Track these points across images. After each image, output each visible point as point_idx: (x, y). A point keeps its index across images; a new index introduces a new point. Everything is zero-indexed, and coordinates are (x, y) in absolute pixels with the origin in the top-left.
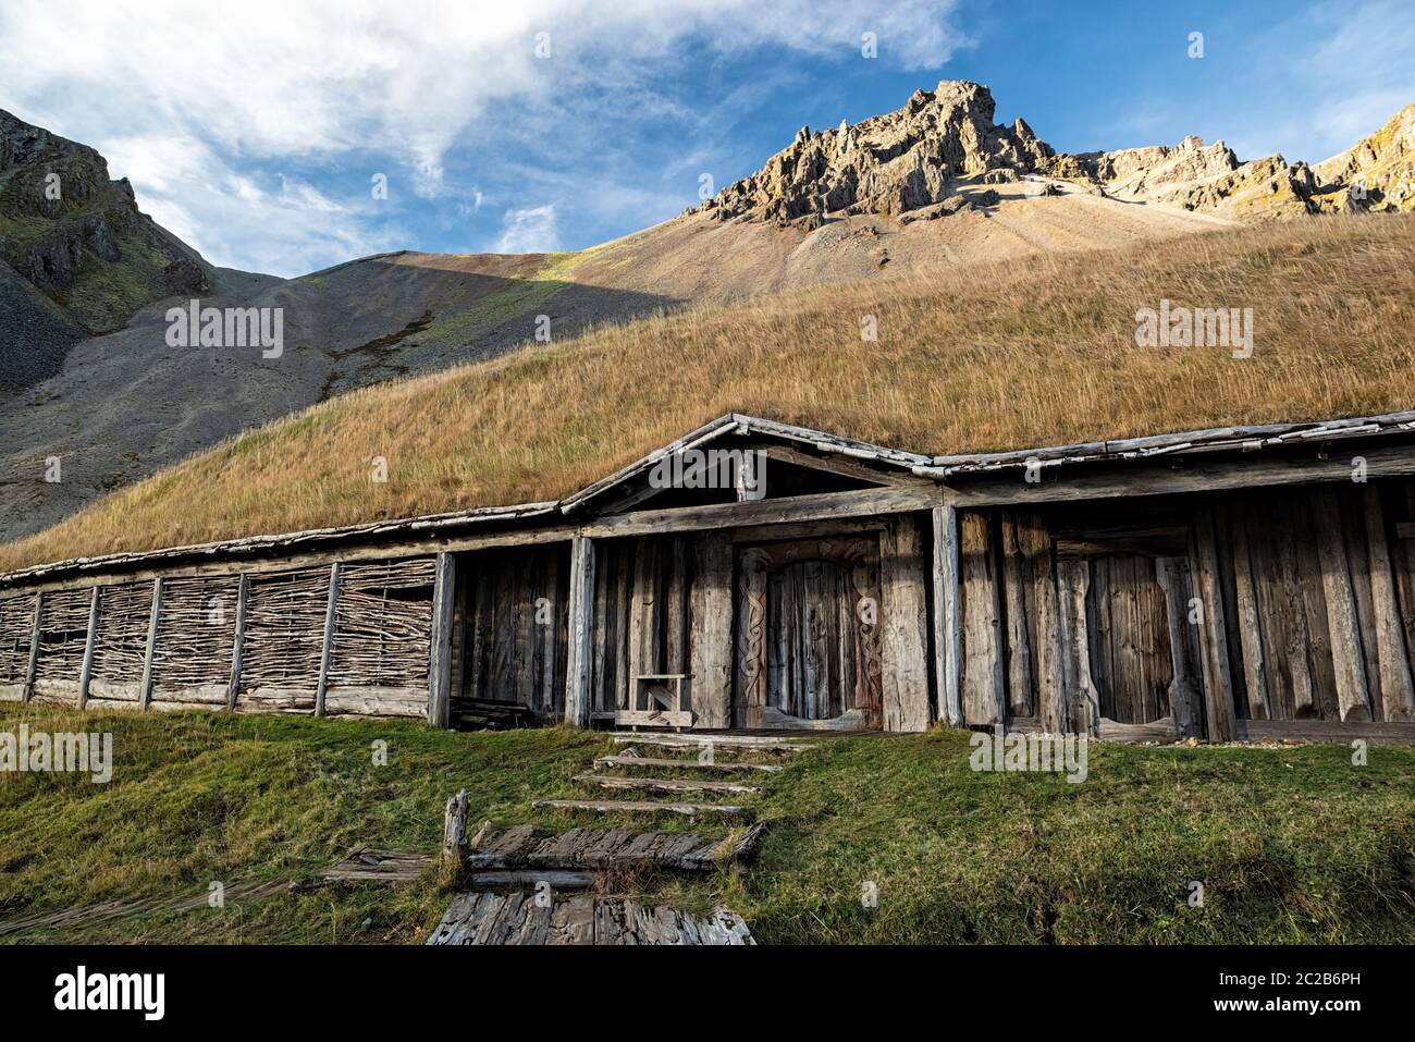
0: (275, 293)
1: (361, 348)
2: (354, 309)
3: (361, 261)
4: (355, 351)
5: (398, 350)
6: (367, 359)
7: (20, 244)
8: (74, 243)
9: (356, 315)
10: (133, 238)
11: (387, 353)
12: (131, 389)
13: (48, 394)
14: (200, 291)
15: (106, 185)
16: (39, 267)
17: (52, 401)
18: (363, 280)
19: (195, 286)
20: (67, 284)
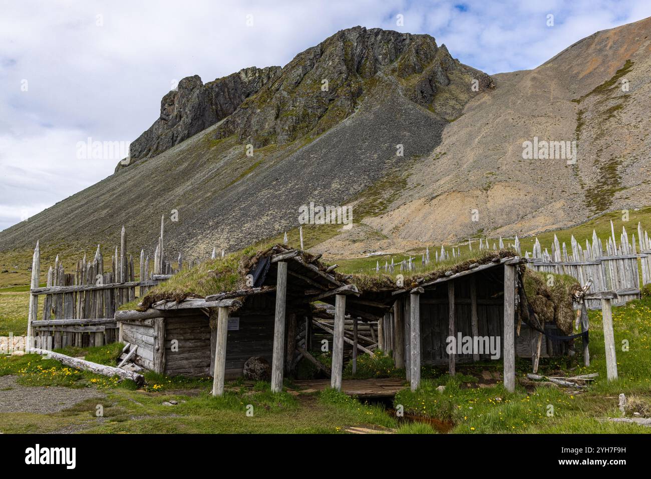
0: (530, 78)
1: (591, 93)
2: (578, 73)
3: (573, 46)
4: (587, 95)
5: (617, 87)
6: (599, 97)
7: (411, 88)
8: (431, 80)
9: (581, 76)
10: (454, 72)
11: (610, 90)
12: (476, 142)
13: (440, 153)
14: (491, 88)
15: (437, 49)
16: (420, 97)
17: (443, 156)
18: (578, 56)
19: (488, 86)
20: (432, 101)
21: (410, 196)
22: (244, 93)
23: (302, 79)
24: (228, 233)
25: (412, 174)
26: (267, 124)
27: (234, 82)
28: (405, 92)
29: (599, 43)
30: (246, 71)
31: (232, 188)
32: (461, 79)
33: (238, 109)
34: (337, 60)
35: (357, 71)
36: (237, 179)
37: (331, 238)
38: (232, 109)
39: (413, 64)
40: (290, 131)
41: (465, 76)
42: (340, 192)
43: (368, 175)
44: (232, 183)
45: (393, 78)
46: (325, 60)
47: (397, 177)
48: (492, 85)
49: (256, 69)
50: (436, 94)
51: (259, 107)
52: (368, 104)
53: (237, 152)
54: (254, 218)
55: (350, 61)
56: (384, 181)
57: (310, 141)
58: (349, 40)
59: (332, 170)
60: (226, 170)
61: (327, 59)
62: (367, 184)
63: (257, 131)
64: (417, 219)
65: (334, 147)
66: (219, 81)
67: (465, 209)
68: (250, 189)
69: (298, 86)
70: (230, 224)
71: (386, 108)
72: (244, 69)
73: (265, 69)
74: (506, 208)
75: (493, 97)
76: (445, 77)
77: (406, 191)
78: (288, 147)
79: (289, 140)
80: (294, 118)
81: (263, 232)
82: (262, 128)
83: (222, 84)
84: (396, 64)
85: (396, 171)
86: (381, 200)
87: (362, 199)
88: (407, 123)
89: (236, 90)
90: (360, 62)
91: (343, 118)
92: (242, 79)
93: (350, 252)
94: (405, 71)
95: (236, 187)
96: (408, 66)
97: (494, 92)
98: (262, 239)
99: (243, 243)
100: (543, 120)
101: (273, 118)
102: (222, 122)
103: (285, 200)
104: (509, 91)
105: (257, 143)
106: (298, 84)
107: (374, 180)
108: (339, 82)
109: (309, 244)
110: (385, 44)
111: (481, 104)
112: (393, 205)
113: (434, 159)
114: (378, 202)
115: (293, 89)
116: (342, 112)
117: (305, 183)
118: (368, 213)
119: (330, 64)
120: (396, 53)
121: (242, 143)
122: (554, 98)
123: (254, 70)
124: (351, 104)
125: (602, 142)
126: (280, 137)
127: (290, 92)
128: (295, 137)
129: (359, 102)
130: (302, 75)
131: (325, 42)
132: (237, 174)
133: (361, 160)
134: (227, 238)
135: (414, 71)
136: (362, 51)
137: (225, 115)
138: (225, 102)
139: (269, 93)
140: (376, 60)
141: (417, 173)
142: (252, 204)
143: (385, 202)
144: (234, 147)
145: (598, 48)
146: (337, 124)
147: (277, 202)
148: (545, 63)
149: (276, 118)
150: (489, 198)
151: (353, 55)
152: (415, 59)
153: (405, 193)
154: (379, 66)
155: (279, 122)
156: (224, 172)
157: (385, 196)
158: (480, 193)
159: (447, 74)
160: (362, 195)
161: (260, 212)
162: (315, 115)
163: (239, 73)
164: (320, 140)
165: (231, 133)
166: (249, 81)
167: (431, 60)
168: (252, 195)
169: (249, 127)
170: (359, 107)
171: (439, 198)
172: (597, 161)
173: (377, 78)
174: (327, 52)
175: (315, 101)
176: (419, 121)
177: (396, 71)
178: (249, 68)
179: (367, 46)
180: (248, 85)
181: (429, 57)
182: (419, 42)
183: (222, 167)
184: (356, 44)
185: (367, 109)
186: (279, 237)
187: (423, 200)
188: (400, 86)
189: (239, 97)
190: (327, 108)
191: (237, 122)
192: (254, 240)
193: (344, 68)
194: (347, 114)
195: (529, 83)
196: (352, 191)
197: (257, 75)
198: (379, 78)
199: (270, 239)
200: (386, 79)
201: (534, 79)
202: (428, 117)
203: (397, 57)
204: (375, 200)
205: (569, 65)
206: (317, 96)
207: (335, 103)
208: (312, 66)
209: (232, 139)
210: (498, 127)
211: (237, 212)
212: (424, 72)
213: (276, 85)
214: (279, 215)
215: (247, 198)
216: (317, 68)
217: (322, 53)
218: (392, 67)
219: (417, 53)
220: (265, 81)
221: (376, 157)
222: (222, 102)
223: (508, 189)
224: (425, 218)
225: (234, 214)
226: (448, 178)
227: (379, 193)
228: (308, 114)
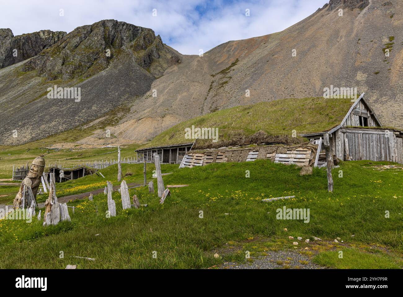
1: (220, 72)
2: (217, 61)
4: (218, 73)
5: (229, 72)
6: (221, 76)
7: (139, 58)
8: (150, 56)
9: (218, 63)
10: (162, 51)
11: (226, 73)
12: (166, 92)
13: (149, 95)
14: (179, 63)
15: (155, 38)
16: (143, 63)
17: (150, 97)
18: (219, 52)
19: (178, 62)
20: (149, 66)
21: (130, 117)
22: (42, 45)
23: (79, 45)
24: (31, 130)
25: (133, 105)
26: (57, 67)
27: (35, 37)
28: (136, 60)
29: (229, 47)
30: (44, 32)
31: (34, 103)
32: (165, 56)
33: (38, 55)
34: (99, 38)
35: (111, 44)
36: (37, 98)
37: (88, 136)
38: (34, 54)
39: (142, 45)
40: (70, 73)
41: (168, 55)
42: (97, 112)
43: (112, 104)
44: (33, 100)
45: (130, 51)
46: (93, 36)
47: (126, 106)
48: (180, 61)
49: (50, 32)
50: (152, 63)
51: (52, 56)
52: (116, 64)
53: (37, 81)
54: (47, 122)
55: (107, 38)
56: (120, 107)
57: (82, 81)
58: (108, 26)
59: (93, 99)
60: (29, 92)
61: (94, 36)
62: (111, 109)
63: (50, 70)
64: (131, 129)
65: (95, 86)
66: (25, 36)
67: (152, 126)
68: (45, 105)
69: (76, 48)
70: (32, 125)
71: (125, 68)
72: (42, 30)
73: (57, 32)
74: (169, 126)
75: (179, 68)
76: (157, 54)
77: (130, 114)
78: (69, 83)
79: (70, 79)
80: (73, 66)
81: (52, 131)
82: (54, 70)
83: (27, 38)
84: (133, 43)
85: (126, 103)
86: (116, 118)
87: (107, 117)
88: (135, 77)
89: (37, 42)
90: (113, 39)
91: (101, 70)
92: (41, 36)
93: (97, 144)
94: (137, 48)
95: (36, 103)
96: (139, 45)
97: (180, 65)
98: (52, 134)
99: (40, 136)
100: (196, 84)
101: (61, 64)
102: (27, 61)
103: (66, 113)
104: (186, 66)
105: (50, 77)
106: (76, 47)
107: (115, 106)
108: (100, 50)
109: (77, 139)
110: (128, 31)
111: (172, 71)
112: (122, 121)
113: (145, 98)
114: (115, 118)
115: (73, 49)
116: (101, 66)
117: (78, 105)
118: (109, 124)
119: (96, 39)
120: (133, 36)
121: (40, 76)
122: (204, 73)
123: (49, 32)
124: (106, 63)
125: (215, 98)
126: (64, 76)
127: (72, 51)
128: (74, 77)
129: (111, 62)
130: (79, 42)
131: (94, 25)
132: (37, 95)
133: (109, 95)
134: (30, 133)
135: (142, 48)
136: (114, 33)
137: (29, 57)
138: (29, 49)
139: (59, 49)
140: (122, 39)
141: (137, 105)
142: (46, 114)
143: (118, 119)
144: (35, 78)
145: (228, 49)
146: (98, 73)
147: (61, 114)
148: (205, 53)
149: (63, 64)
150: (164, 121)
151: (109, 35)
152: (143, 42)
153: (129, 115)
154: (124, 42)
155: (64, 67)
156: (28, 93)
157: (119, 116)
158: (160, 119)
159: (158, 52)
160: (107, 114)
161: (51, 119)
162: (86, 66)
163: (39, 32)
164: (88, 81)
165: (33, 69)
166: (46, 38)
167: (152, 43)
168: (46, 109)
169: (45, 67)
170: (111, 65)
171: (142, 120)
172: (211, 107)
173: (122, 50)
174: (94, 32)
175: (86, 58)
176: (141, 77)
177: (132, 47)
178: (46, 30)
179: (117, 31)
180: (45, 40)
181: (150, 41)
182: (146, 32)
183: (27, 89)
184: (111, 29)
185: (115, 67)
186: (61, 134)
187: (135, 120)
188: (134, 56)
189: (38, 47)
190: (93, 63)
191: (37, 63)
192: (47, 135)
193: (104, 42)
194: (104, 68)
195: (195, 63)
196: (103, 112)
197: (51, 35)
198: (123, 50)
199: (56, 135)
200: (127, 51)
201: (198, 61)
202: (146, 75)
203: (134, 39)
204: (113, 118)
205: (214, 56)
206: (87, 56)
207: (97, 61)
208: (85, 37)
209: (33, 73)
210: (177, 85)
211: (37, 118)
212: (147, 50)
213: (63, 45)
214: (62, 121)
215: (43, 111)
216: (88, 40)
217: (92, 31)
218: (131, 44)
219: (144, 39)
220: (56, 40)
221: (117, 95)
222: (27, 48)
223: (172, 117)
224: (134, 129)
225: (35, 119)
226: (149, 110)
227: (116, 114)
228: (82, 65)
